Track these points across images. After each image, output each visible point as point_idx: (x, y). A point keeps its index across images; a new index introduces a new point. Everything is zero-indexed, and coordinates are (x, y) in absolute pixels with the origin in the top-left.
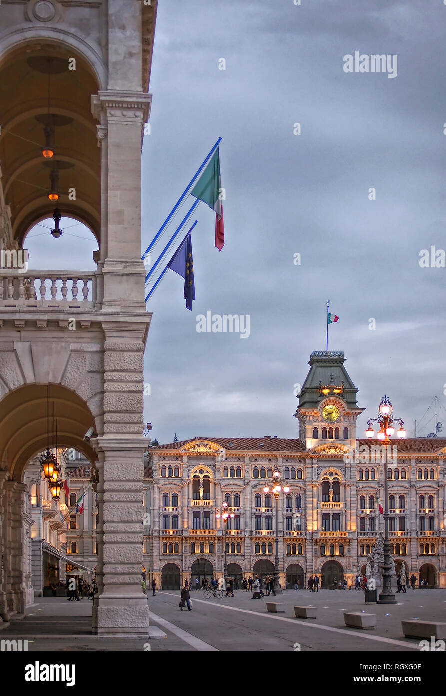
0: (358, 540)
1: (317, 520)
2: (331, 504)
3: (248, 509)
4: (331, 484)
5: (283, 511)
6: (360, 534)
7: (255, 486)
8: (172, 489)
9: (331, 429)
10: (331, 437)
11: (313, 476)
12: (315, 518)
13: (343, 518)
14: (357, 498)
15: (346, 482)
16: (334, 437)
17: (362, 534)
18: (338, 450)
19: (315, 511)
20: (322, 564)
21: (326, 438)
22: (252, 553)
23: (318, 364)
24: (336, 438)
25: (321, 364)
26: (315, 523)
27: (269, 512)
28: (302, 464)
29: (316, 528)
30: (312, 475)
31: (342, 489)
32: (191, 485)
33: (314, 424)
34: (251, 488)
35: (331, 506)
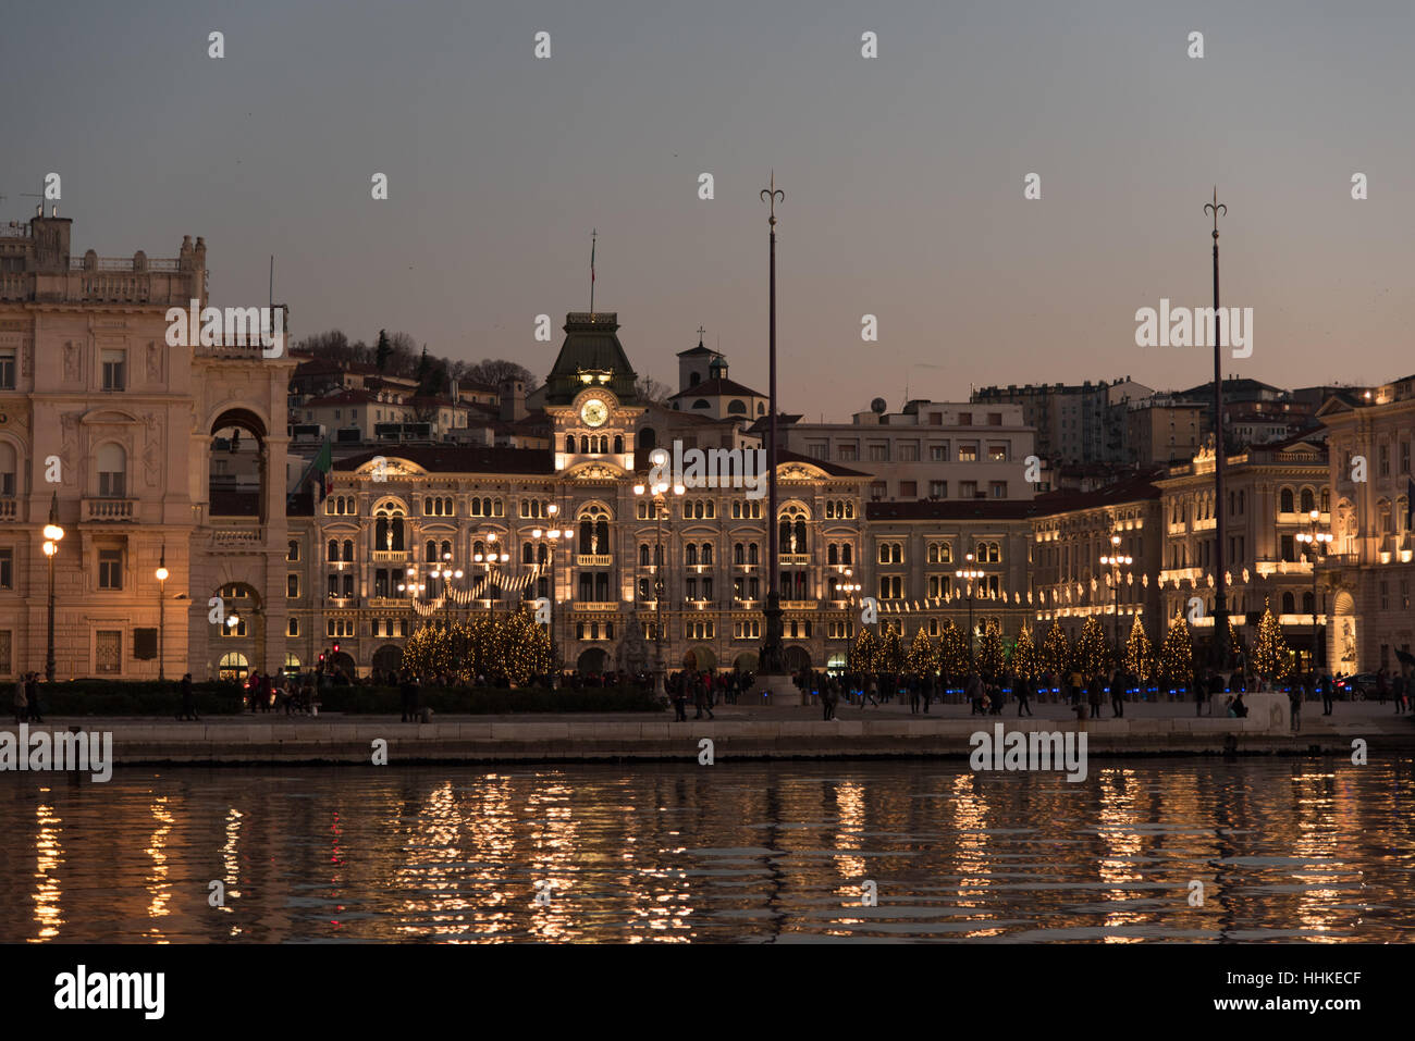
1: (571, 584)
2: (594, 556)
3: (463, 565)
4: (595, 526)
6: (638, 606)
7: (473, 530)
8: (342, 536)
9: (595, 438)
10: (594, 451)
11: (564, 514)
12: (568, 581)
13: (612, 580)
14: (636, 549)
15: (617, 523)
16: (599, 450)
17: (642, 606)
18: (605, 473)
19: (568, 570)
20: (578, 655)
21: (587, 452)
23: (575, 334)
24: (602, 452)
25: (580, 333)
26: (568, 588)
28: (549, 495)
29: (569, 597)
31: (611, 533)
32: (374, 527)
33: (568, 430)
34: (468, 533)
35: (594, 561)
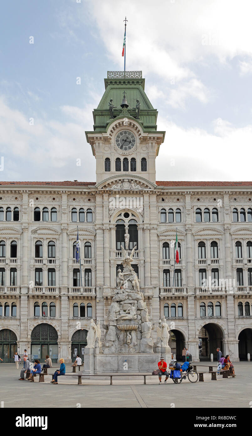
0: (160, 297)
1: (109, 273)
3: (26, 259)
4: (127, 227)
5: (68, 262)
6: (162, 291)
7: (35, 232)
9: (126, 159)
10: (126, 169)
11: (103, 218)
12: (107, 271)
14: (159, 245)
15: (144, 224)
16: (129, 169)
17: (165, 290)
18: (133, 184)
19: (107, 262)
21: (120, 170)
22: (28, 315)
23: (112, 86)
24: (132, 170)
25: (116, 86)
26: (107, 277)
27: (52, 264)
28: (92, 204)
29: (107, 284)
30: (103, 216)
31: (140, 233)
33: (105, 153)
34: (30, 233)
